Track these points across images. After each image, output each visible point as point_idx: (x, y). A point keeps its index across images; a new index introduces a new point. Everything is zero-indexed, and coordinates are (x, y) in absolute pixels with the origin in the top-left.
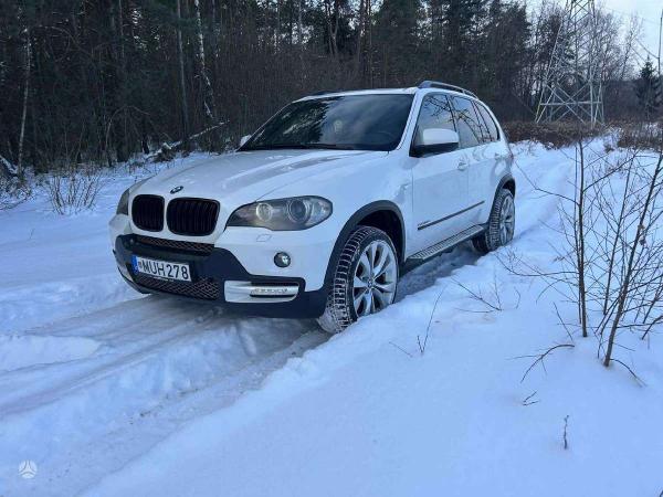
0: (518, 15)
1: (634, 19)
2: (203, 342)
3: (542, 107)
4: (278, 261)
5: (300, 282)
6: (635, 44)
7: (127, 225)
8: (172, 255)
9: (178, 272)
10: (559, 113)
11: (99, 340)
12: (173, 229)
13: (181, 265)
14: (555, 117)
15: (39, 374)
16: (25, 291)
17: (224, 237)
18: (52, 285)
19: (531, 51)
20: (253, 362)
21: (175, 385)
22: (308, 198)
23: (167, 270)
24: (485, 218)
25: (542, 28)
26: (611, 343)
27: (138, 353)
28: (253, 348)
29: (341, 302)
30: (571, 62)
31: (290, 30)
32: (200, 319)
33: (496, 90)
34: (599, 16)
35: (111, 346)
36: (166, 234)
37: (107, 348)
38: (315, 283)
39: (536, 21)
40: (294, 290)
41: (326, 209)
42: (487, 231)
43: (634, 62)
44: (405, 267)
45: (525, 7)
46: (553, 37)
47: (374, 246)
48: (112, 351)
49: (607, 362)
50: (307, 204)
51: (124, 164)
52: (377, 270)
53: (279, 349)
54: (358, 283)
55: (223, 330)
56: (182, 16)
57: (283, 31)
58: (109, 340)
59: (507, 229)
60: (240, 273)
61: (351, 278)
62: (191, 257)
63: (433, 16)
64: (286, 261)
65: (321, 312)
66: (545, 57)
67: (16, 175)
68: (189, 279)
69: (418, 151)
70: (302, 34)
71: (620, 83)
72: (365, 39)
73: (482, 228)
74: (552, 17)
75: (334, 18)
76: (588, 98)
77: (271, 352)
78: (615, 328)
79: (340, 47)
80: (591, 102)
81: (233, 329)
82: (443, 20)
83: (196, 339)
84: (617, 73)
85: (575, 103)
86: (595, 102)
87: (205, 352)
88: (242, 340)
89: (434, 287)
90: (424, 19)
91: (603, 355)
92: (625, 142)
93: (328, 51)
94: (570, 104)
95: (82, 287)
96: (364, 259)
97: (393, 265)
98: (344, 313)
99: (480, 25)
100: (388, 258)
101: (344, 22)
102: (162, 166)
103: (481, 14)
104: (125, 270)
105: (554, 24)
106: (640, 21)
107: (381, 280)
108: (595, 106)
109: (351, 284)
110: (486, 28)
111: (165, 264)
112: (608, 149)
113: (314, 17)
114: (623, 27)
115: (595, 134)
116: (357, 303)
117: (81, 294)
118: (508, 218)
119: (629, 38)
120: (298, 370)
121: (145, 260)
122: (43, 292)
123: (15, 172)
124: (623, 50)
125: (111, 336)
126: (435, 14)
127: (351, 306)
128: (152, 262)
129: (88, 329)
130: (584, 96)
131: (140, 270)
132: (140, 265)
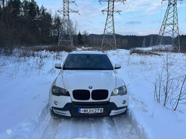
0: (48, 16)
1: (76, 22)
3: (59, 41)
5: (126, 107)
6: (77, 27)
9: (99, 111)
12: (93, 98)
13: (100, 109)
17: (111, 99)
23: (94, 111)
36: (91, 100)
43: (77, 32)
45: (51, 14)
49: (175, 110)
84: (74, 34)
85: (67, 41)
86: (72, 41)
90: (22, 12)
99: (37, 16)
103: (39, 14)
111: (94, 109)
114: (74, 23)
119: (75, 26)
124: (74, 29)
126: (25, 11)
131: (81, 112)
132: (82, 111)
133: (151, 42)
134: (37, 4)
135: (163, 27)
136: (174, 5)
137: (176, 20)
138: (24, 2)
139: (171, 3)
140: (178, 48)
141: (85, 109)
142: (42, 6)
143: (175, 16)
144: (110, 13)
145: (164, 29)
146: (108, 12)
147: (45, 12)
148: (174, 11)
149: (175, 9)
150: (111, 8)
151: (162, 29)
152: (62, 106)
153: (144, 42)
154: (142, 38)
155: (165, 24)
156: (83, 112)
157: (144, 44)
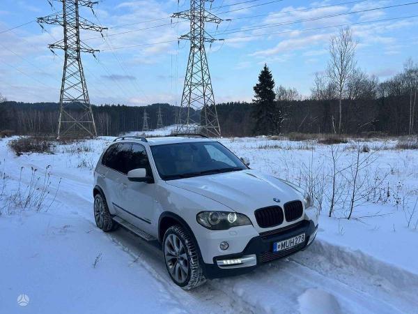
12: (288, 220)
13: (301, 235)
36: (285, 224)
111: (295, 238)
131: (278, 250)
132: (279, 246)
133: (160, 119)
135: (187, 88)
136: (200, 49)
137: (206, 77)
139: (195, 46)
140: (217, 129)
141: (283, 242)
143: (205, 70)
144: (73, 52)
145: (190, 93)
146: (65, 49)
148: (201, 59)
149: (203, 56)
150: (72, 41)
151: (186, 94)
152: (240, 248)
153: (145, 118)
154: (139, 111)
155: (189, 84)
156: (280, 249)
157: (145, 124)
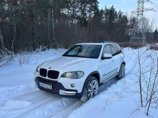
0: (125, 18)
2: (54, 104)
3: (131, 39)
4: (72, 86)
5: (76, 91)
6: (153, 25)
7: (38, 74)
8: (48, 83)
9: (49, 87)
10: (135, 40)
11: (31, 102)
12: (49, 77)
13: (50, 86)
14: (134, 41)
15: (18, 111)
16: (14, 87)
17: (60, 80)
18: (20, 86)
19: (129, 26)
20: (65, 108)
21: (48, 115)
22: (79, 71)
23: (47, 86)
24: (118, 71)
25: (131, 21)
26: (148, 110)
27: (40, 106)
28: (65, 105)
29: (85, 95)
30: (138, 28)
31: (73, 21)
32: (53, 97)
33: (120, 34)
34: (144, 19)
35: (34, 104)
36: (47, 78)
37: (32, 104)
38: (80, 91)
39: (129, 19)
40: (75, 92)
41: (83, 74)
42: (119, 74)
43: (153, 29)
44: (100, 85)
45: (127, 16)
46: (134, 23)
47: (93, 81)
48: (34, 105)
49: (147, 115)
50: (78, 73)
51: (34, 52)
52: (94, 87)
53: (71, 105)
54: (89, 90)
55: (58, 100)
56: (49, 20)
57: (71, 20)
58: (33, 102)
59: (124, 74)
60: (63, 88)
61: (88, 89)
62: (52, 84)
63: (106, 18)
64: (73, 86)
65: (81, 97)
66: (132, 27)
67: (10, 54)
68: (52, 89)
69: (103, 58)
70: (75, 21)
71: (150, 33)
72: (90, 23)
73: (118, 74)
74: (133, 18)
75: (83, 18)
76: (142, 37)
77: (69, 106)
78: (149, 107)
79: (84, 25)
80: (143, 38)
81: (61, 100)
82: (108, 19)
83: (52, 103)
84: (149, 31)
85: (139, 38)
86: (144, 38)
87: (54, 106)
88: (62, 102)
89: (107, 90)
90: (104, 18)
91: (146, 113)
92: (151, 48)
93: (82, 26)
94: (138, 38)
95: (26, 86)
96: (91, 85)
97: (97, 85)
98: (86, 98)
99: (116, 20)
100: (96, 84)
101: (85, 19)
102: (43, 52)
103: (117, 18)
104: (37, 85)
105: (134, 20)
106: (154, 20)
107: (95, 89)
108: (144, 39)
109: (88, 91)
110: (118, 21)
111: (47, 85)
112: (147, 50)
113: (78, 18)
114: (151, 21)
115: (144, 45)
116: (89, 95)
117: (26, 88)
118: (124, 71)
119: (152, 23)
120: (76, 113)
121: (42, 83)
122: (18, 88)
123: (10, 53)
124: (150, 26)
125: (33, 101)
126: (106, 17)
127: (88, 96)
128: (44, 84)
129: (28, 99)
130: (141, 36)
134: (116, 10)
138: (105, 10)
142: (120, 11)
147: (122, 15)
